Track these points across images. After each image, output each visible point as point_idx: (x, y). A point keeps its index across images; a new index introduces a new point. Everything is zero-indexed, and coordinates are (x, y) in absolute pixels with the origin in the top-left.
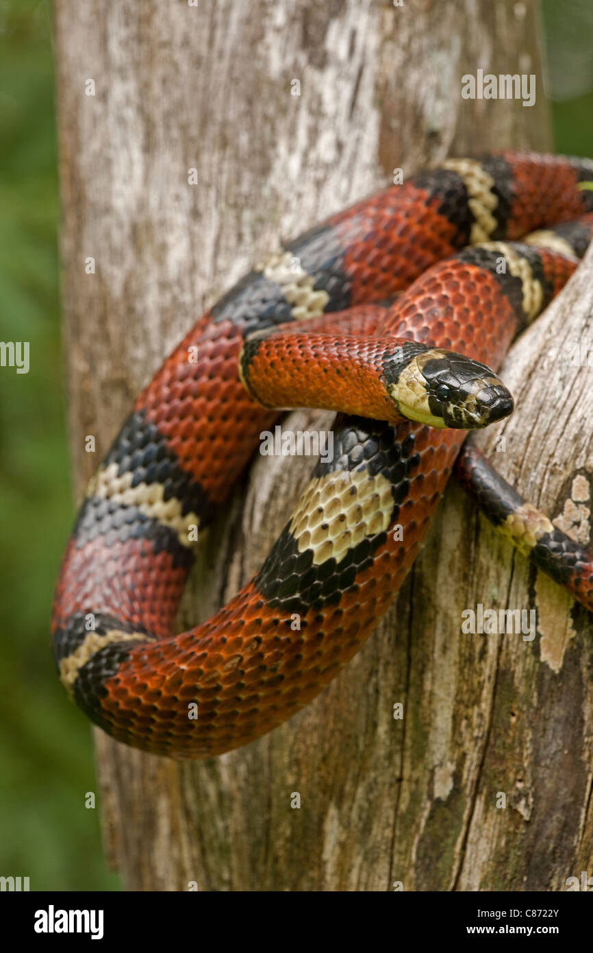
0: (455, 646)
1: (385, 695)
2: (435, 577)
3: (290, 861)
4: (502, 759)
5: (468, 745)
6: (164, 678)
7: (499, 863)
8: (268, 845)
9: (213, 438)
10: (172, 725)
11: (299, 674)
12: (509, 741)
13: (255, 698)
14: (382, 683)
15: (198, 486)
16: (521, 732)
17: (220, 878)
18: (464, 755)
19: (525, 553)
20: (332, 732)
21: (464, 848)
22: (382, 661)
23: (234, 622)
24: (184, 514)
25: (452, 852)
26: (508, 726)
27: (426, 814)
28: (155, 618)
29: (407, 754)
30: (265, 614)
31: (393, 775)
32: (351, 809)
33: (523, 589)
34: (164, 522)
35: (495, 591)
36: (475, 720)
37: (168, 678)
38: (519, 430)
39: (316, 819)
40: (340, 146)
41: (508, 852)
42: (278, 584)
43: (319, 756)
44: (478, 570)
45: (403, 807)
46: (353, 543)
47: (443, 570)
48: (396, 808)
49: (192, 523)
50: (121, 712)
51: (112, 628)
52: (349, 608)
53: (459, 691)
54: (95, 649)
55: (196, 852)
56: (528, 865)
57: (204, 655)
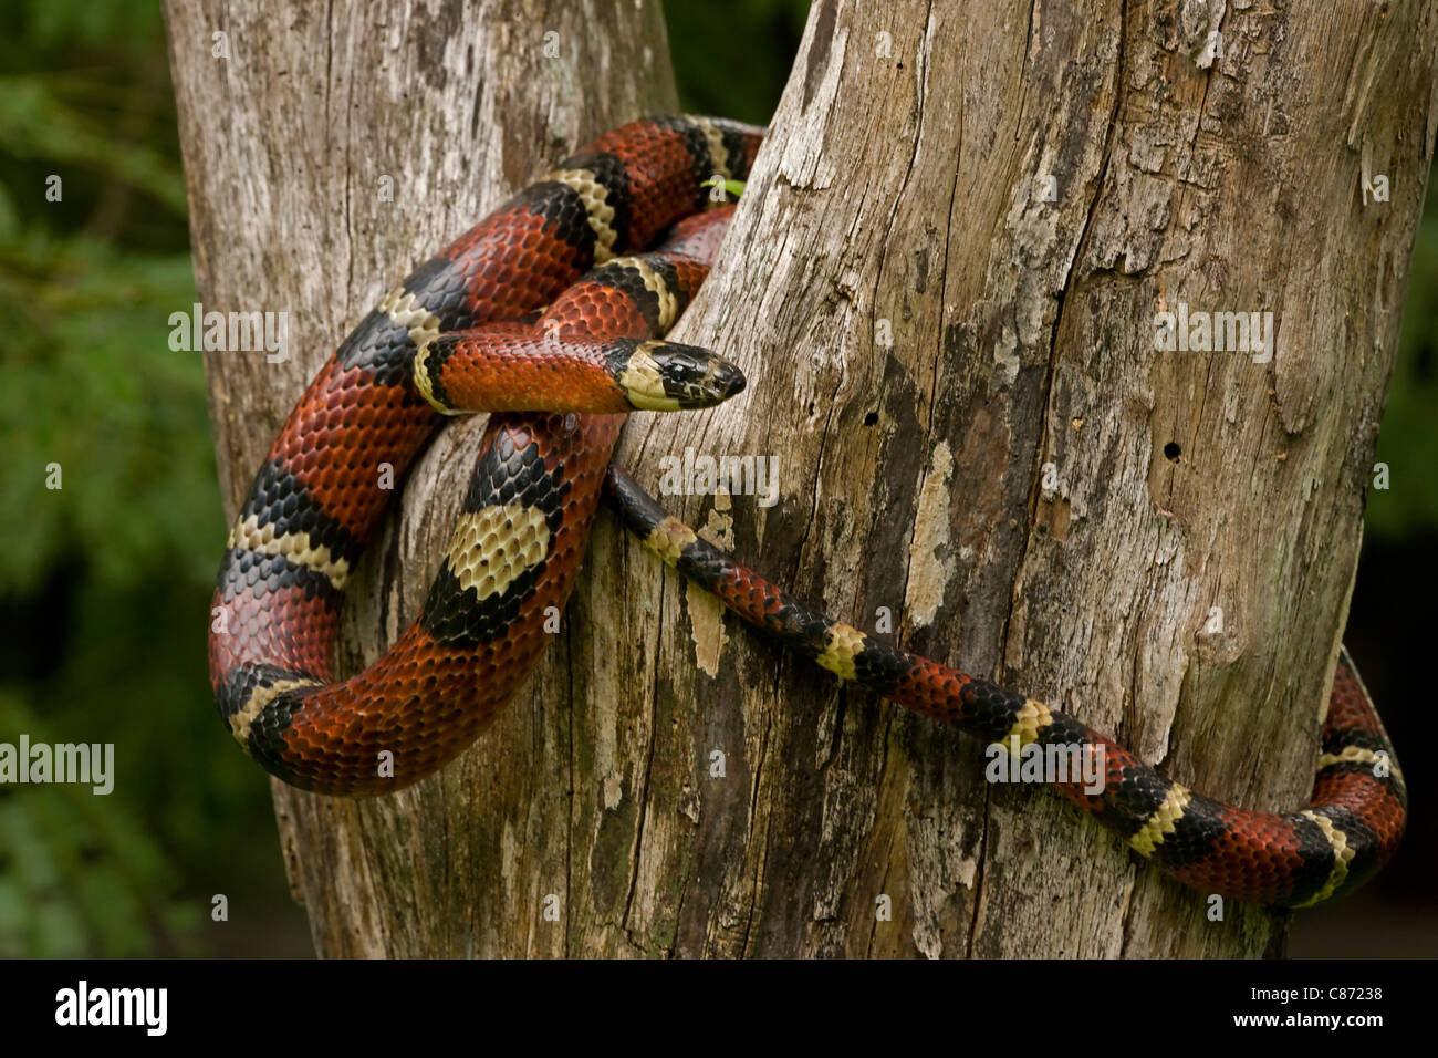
0: (613, 661)
1: (550, 712)
2: (589, 593)
3: (471, 880)
4: (667, 766)
5: (634, 755)
6: (343, 725)
7: (672, 867)
8: (448, 866)
9: (355, 484)
10: (356, 769)
11: (476, 706)
12: (673, 748)
13: (436, 734)
14: (546, 700)
15: (345, 531)
16: (684, 738)
17: (404, 901)
18: (631, 764)
19: (672, 564)
20: (502, 751)
21: (637, 854)
22: (544, 679)
23: (406, 665)
24: (334, 560)
25: (627, 859)
26: (671, 734)
27: (598, 824)
28: (314, 662)
29: (576, 767)
30: (436, 654)
31: (564, 788)
32: (525, 824)
33: (675, 600)
34: (314, 568)
35: (648, 603)
36: (639, 730)
37: (348, 725)
38: (659, 445)
39: (492, 837)
40: (465, 164)
41: (680, 856)
42: (444, 624)
43: (491, 775)
44: (629, 584)
45: (576, 819)
46: (514, 576)
47: (596, 587)
48: (569, 821)
49: (342, 565)
50: (304, 762)
51: (277, 679)
52: (517, 638)
53: (621, 703)
54: (265, 703)
55: (377, 877)
56: (701, 864)
57: (381, 700)
